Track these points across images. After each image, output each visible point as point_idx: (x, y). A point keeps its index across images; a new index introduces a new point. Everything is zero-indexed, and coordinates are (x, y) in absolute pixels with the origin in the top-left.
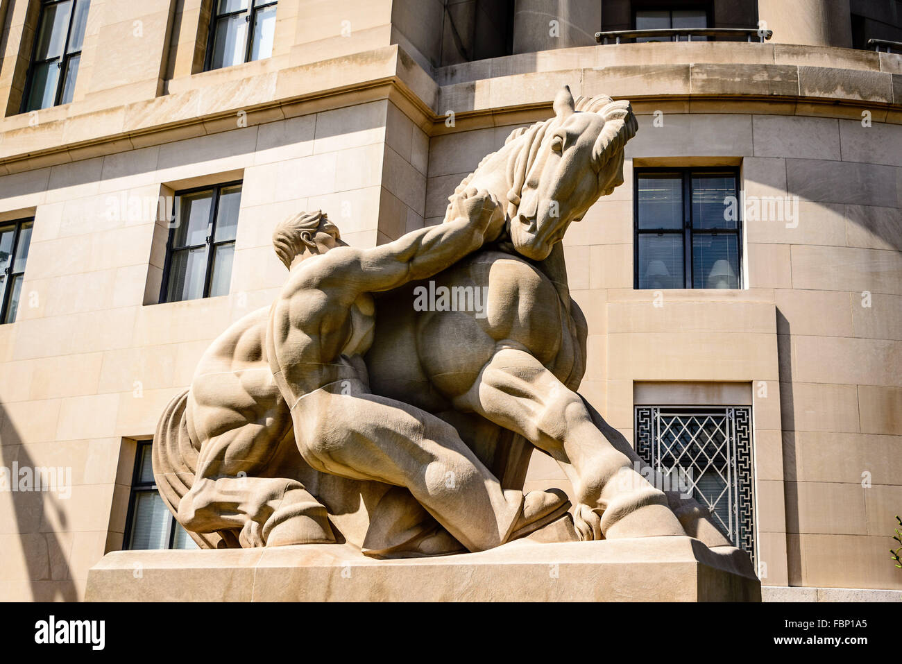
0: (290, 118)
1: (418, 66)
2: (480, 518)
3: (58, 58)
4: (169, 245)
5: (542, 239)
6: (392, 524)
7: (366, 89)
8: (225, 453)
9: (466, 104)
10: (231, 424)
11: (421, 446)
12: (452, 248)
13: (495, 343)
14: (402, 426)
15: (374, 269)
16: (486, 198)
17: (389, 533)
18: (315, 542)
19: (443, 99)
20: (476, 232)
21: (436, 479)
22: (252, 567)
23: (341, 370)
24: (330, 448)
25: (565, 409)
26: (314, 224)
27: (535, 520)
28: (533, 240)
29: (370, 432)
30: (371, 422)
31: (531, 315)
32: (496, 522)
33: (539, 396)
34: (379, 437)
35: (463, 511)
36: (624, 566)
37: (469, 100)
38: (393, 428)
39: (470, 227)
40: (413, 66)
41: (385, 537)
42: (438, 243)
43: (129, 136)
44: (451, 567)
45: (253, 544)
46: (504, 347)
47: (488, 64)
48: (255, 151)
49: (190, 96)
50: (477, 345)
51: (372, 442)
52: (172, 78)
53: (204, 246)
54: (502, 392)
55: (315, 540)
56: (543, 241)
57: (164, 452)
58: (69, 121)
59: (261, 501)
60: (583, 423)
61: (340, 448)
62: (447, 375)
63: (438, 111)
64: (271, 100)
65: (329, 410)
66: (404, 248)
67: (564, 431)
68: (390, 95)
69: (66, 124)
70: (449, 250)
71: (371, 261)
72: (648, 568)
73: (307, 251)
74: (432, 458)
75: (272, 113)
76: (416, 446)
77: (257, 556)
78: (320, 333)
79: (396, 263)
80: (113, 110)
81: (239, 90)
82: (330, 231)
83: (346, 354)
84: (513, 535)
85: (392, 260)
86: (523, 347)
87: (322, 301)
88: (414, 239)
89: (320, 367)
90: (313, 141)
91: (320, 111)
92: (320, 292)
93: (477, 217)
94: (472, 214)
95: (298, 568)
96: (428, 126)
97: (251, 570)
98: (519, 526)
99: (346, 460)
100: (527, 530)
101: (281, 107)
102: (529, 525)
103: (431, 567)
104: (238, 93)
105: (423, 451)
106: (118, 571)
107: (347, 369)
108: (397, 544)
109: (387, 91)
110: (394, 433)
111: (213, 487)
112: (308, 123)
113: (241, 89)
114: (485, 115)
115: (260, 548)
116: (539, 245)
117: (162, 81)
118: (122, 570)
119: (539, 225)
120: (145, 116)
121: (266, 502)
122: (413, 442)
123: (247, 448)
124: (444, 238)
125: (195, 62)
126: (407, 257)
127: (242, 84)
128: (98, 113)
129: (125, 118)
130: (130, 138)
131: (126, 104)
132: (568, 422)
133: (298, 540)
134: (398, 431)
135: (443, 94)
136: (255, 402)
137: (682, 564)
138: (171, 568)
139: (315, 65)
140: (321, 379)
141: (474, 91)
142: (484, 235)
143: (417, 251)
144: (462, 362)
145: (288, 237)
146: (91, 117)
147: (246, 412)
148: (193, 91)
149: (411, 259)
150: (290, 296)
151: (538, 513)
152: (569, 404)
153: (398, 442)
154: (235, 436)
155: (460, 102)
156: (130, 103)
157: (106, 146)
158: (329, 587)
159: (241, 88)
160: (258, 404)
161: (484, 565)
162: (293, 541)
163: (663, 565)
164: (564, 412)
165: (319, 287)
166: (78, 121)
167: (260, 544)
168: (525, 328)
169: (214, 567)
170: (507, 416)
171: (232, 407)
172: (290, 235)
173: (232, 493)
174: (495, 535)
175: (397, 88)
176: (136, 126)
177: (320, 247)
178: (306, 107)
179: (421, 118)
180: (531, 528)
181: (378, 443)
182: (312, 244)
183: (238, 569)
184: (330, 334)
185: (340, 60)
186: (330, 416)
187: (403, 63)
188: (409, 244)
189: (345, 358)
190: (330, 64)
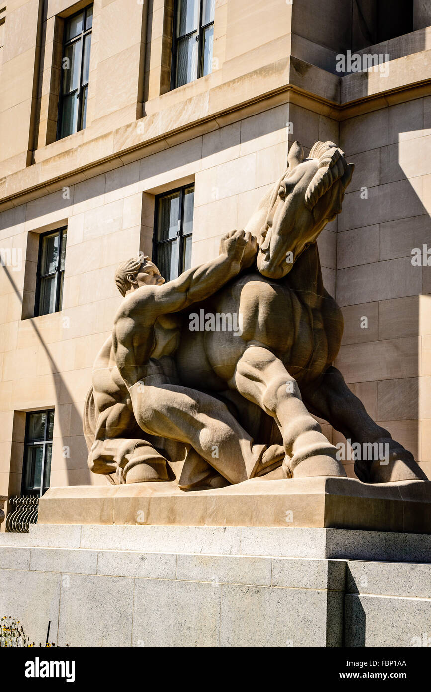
0: (223, 127)
1: (314, 67)
2: (234, 464)
3: (77, 90)
4: (155, 240)
5: (274, 265)
6: (192, 468)
7: (272, 97)
8: (106, 423)
9: (361, 91)
10: (108, 404)
11: (196, 418)
12: (214, 278)
13: (246, 344)
14: (184, 405)
15: (163, 299)
16: (238, 238)
17: (191, 475)
18: (150, 480)
19: (344, 88)
20: (233, 264)
21: (205, 440)
22: (112, 497)
23: (149, 370)
24: (145, 421)
25: (277, 390)
26: (136, 268)
27: (270, 465)
28: (268, 266)
29: (164, 410)
30: (165, 403)
31: (267, 321)
32: (245, 467)
33: (265, 381)
34: (170, 413)
35: (223, 460)
36: (289, 496)
37: (364, 87)
38: (178, 407)
39: (228, 261)
40: (309, 69)
41: (188, 477)
42: (204, 276)
43: (119, 156)
44: (206, 497)
45: (120, 483)
46: (251, 345)
47: (385, 46)
48: (202, 158)
49: (154, 118)
50: (233, 346)
51: (166, 417)
52: (147, 100)
53: (176, 239)
54: (246, 378)
55: (150, 479)
56: (276, 266)
57: (88, 421)
58: (80, 148)
59: (122, 455)
60: (289, 399)
61: (150, 421)
62: (218, 367)
63: (340, 100)
64: (206, 116)
65: (142, 397)
66: (181, 283)
67: (276, 405)
68: (291, 98)
69: (78, 151)
70: (213, 280)
71: (161, 294)
72: (301, 497)
73: (132, 288)
74: (203, 426)
75: (210, 124)
76: (193, 418)
77: (116, 491)
78: (133, 346)
79: (178, 294)
80: (105, 136)
81: (184, 109)
82: (147, 271)
83: (154, 357)
84: (256, 474)
85: (175, 292)
86: (262, 344)
87: (132, 325)
88: (188, 275)
89: (136, 368)
90: (239, 145)
91: (243, 118)
92: (131, 319)
93: (233, 253)
94: (229, 251)
95: (134, 498)
96: (335, 114)
97: (112, 499)
98: (259, 469)
99: (154, 428)
100: (265, 472)
101: (215, 119)
102: (266, 468)
103: (196, 497)
104: (184, 112)
105: (197, 421)
106: (52, 499)
107: (152, 368)
108: (196, 482)
109: (287, 96)
110: (179, 410)
111: (102, 445)
112: (234, 131)
113: (186, 109)
114: (379, 98)
115: (124, 485)
116: (273, 269)
117: (140, 104)
118: (54, 499)
119: (271, 255)
120: (127, 139)
121: (124, 455)
122: (191, 416)
123: (117, 419)
124: (208, 272)
125: (162, 83)
126: (184, 289)
127: (186, 104)
128: (97, 139)
129: (114, 141)
130: (120, 157)
131: (114, 130)
132: (278, 400)
133: (139, 480)
134: (181, 408)
135: (343, 84)
136: (119, 389)
137: (318, 495)
138: (76, 498)
139: (233, 81)
140: (137, 376)
141: (367, 78)
142: (241, 264)
143: (190, 283)
144: (225, 358)
145: (121, 279)
146: (93, 143)
147: (114, 396)
148: (155, 114)
149: (188, 290)
150: (116, 323)
151: (271, 460)
152: (281, 385)
153: (182, 416)
154: (110, 412)
155: (357, 89)
156: (116, 128)
157: (106, 165)
158: (148, 510)
159: (186, 107)
160: (121, 390)
161: (222, 496)
162: (136, 480)
163: (308, 496)
164: (276, 391)
165: (129, 316)
166: (85, 148)
167: (123, 482)
168: (263, 331)
169: (78, 498)
170: (249, 394)
171: (107, 392)
172: (122, 277)
173: (110, 449)
174: (245, 475)
175: (295, 92)
176: (121, 147)
177: (140, 283)
178: (233, 117)
179: (325, 109)
180: (268, 470)
181: (169, 417)
182: (134, 282)
183: (106, 498)
184: (139, 347)
185: (250, 75)
186: (143, 400)
187: (297, 70)
188: (184, 280)
189: (153, 361)
190: (244, 79)
